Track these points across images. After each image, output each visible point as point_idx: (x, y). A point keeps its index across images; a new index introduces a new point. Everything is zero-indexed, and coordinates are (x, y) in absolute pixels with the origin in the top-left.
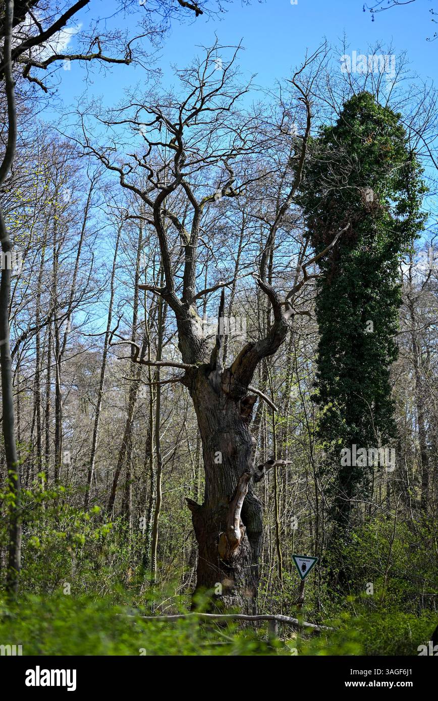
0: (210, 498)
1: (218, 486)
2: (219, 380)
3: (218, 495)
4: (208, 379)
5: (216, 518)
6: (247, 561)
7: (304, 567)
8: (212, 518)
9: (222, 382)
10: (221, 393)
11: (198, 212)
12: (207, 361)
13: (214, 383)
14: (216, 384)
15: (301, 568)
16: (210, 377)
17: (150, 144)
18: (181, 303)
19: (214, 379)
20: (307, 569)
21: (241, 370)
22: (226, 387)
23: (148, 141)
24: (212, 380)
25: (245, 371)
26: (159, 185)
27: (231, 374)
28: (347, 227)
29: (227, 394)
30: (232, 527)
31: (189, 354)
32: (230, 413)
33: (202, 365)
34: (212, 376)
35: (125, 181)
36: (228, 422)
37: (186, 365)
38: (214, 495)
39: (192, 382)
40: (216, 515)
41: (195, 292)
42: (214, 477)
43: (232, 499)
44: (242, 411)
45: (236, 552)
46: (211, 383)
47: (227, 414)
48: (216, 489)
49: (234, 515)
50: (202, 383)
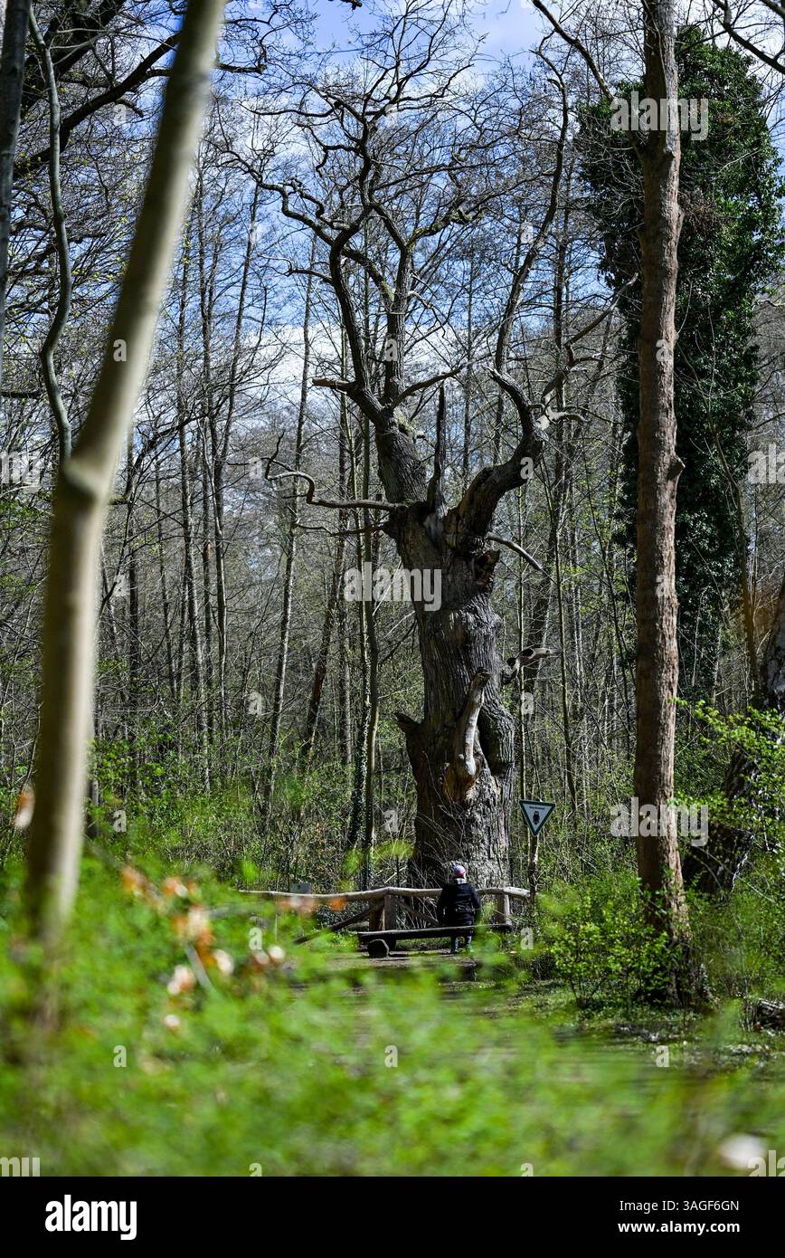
0: (432, 711)
1: (443, 692)
2: (440, 527)
3: (443, 707)
4: (423, 526)
5: (440, 742)
6: (489, 806)
7: (536, 817)
8: (435, 743)
9: (445, 531)
10: (444, 547)
11: (405, 255)
12: (423, 498)
13: (433, 532)
14: (436, 535)
15: (532, 820)
16: (426, 524)
17: (326, 149)
18: (379, 406)
19: (432, 526)
20: (541, 821)
21: (473, 512)
22: (451, 539)
23: (321, 144)
24: (430, 528)
25: (478, 514)
26: (335, 224)
27: (458, 518)
28: (634, 280)
29: (453, 549)
30: (462, 756)
31: (393, 487)
32: (458, 578)
33: (414, 505)
34: (428, 522)
35: (290, 208)
36: (456, 592)
37: (391, 505)
38: (437, 708)
39: (400, 531)
40: (441, 738)
41: (403, 385)
42: (436, 679)
43: (461, 714)
44: (478, 575)
45: (471, 794)
46: (428, 533)
47: (453, 581)
48: (441, 699)
49: (464, 739)
50: (414, 532)
